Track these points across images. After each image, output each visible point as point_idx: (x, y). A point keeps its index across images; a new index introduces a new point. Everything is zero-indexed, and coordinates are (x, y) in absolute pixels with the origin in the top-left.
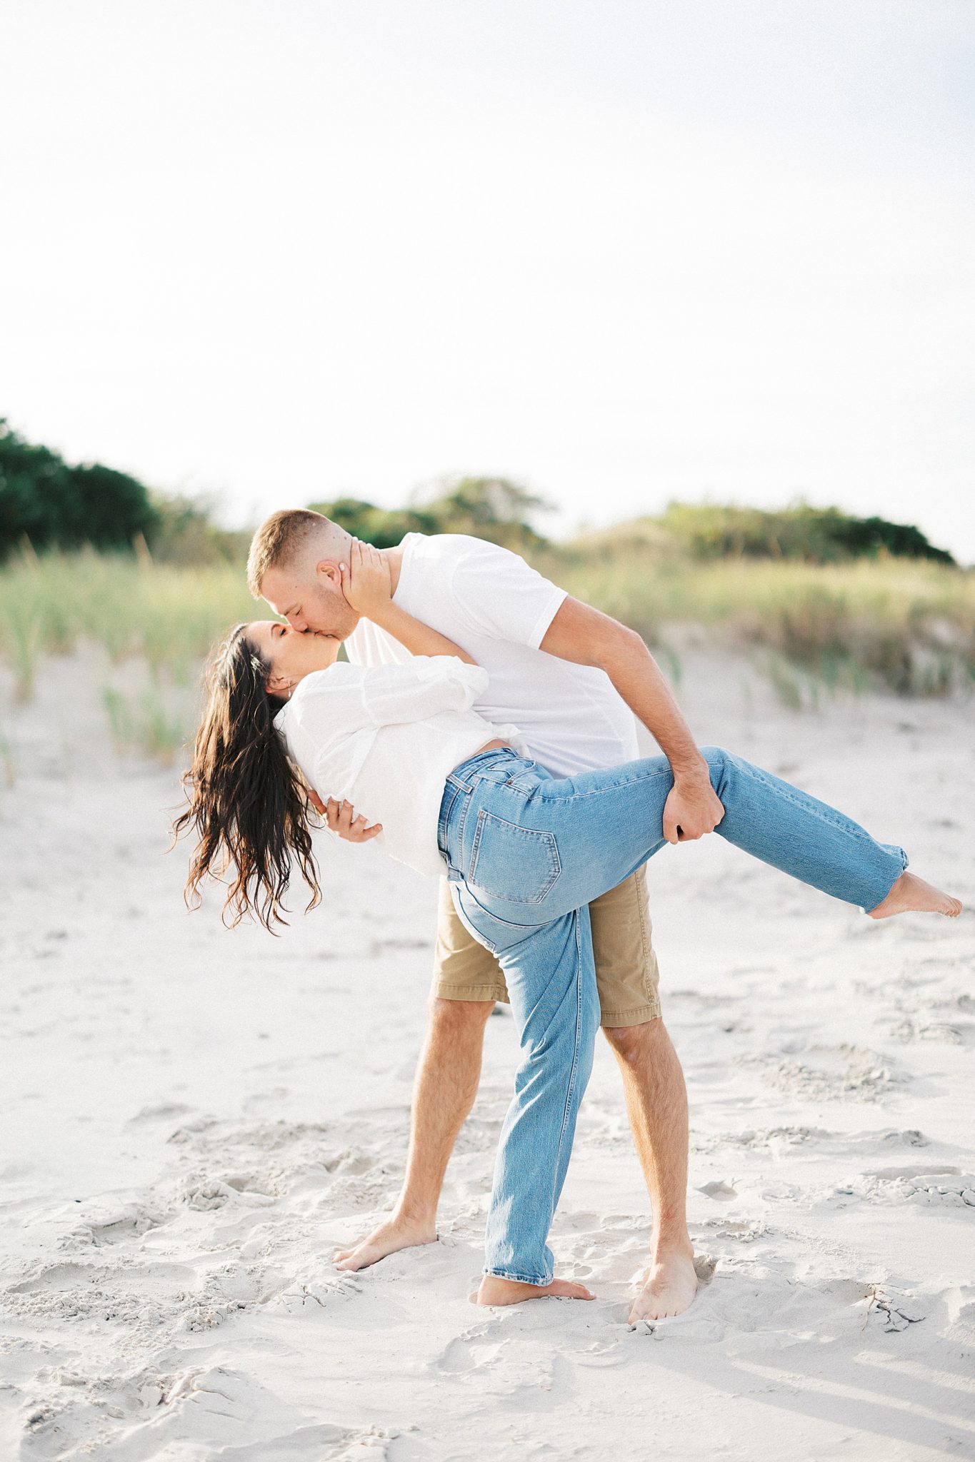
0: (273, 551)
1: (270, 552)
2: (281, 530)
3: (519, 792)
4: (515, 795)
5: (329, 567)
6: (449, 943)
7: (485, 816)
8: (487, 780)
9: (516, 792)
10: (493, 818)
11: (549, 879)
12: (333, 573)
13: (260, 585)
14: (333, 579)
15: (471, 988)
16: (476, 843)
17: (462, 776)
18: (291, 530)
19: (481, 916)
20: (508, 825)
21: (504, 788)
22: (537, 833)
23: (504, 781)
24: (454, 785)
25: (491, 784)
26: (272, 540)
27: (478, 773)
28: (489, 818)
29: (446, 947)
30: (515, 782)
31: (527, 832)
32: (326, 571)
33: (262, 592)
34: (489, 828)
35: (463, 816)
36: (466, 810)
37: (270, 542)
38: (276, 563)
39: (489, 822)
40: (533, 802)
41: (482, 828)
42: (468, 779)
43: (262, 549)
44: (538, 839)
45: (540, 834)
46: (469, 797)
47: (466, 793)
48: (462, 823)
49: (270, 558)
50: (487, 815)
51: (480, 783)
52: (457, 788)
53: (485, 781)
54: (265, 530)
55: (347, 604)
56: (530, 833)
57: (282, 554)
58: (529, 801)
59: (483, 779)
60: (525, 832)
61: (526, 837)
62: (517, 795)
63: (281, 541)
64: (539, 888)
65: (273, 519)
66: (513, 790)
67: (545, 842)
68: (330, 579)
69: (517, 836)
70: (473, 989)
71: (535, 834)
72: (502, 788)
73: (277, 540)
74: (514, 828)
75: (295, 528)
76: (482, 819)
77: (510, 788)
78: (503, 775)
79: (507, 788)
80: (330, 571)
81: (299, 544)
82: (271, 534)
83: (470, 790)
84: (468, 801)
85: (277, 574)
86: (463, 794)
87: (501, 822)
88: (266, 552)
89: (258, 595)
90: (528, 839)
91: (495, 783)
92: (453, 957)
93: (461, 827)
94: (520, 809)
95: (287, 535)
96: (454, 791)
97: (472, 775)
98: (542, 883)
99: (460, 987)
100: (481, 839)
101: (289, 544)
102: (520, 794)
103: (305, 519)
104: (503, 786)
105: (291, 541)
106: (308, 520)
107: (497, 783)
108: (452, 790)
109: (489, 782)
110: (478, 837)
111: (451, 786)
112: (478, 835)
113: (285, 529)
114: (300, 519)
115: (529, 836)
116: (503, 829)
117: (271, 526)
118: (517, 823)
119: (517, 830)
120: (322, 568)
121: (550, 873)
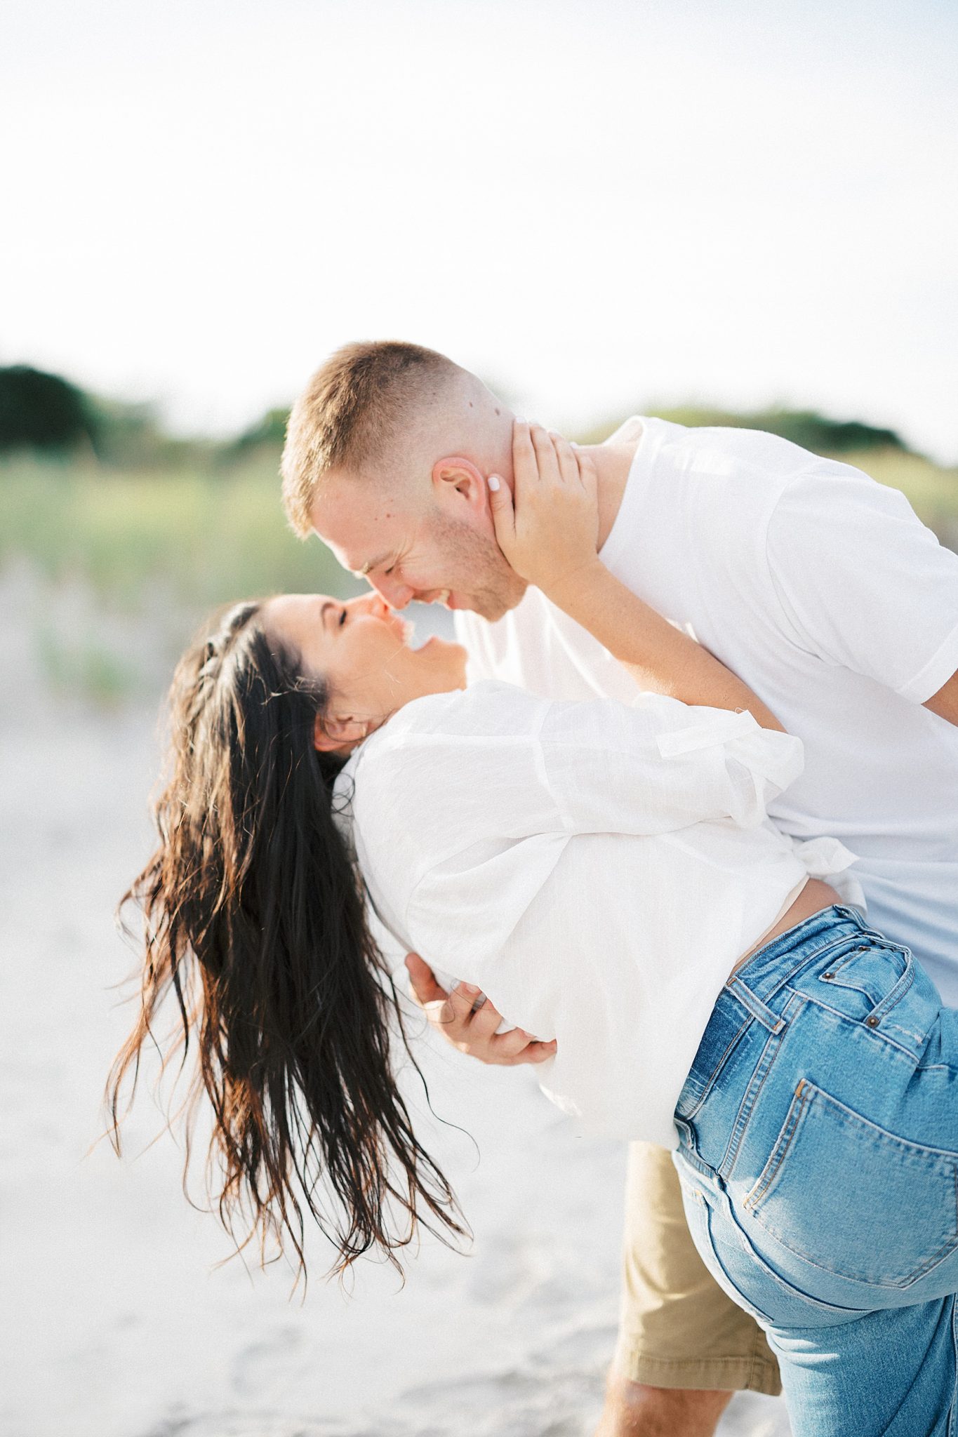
0: (334, 434)
1: (328, 436)
2: (354, 386)
3: (897, 1050)
4: (885, 1057)
5: (461, 471)
6: (658, 1275)
7: (810, 1096)
8: (821, 1009)
9: (888, 1048)
10: (829, 1102)
11: (939, 1248)
12: (467, 482)
13: (308, 506)
14: (467, 496)
15: (703, 1364)
16: (781, 1148)
17: (762, 987)
18: (374, 387)
19: (757, 1276)
20: (864, 1125)
21: (861, 1036)
22: (931, 1153)
23: (861, 1015)
24: (741, 1007)
25: (830, 1021)
26: (333, 408)
27: (798, 982)
28: (819, 1100)
29: (650, 1282)
30: (883, 1021)
31: (908, 1148)
32: (451, 480)
33: (313, 524)
34: (815, 1122)
35: (758, 1082)
36: (767, 1071)
37: (328, 414)
38: (342, 461)
39: (818, 1110)
40: (926, 1077)
41: (801, 1120)
42: (775, 996)
43: (311, 427)
44: (931, 1165)
45: (938, 1155)
46: (775, 1043)
47: (768, 1033)
48: (752, 1096)
49: (329, 449)
50: (817, 1093)
51: (804, 1012)
52: (748, 1015)
53: (815, 1009)
54: (317, 388)
55: (497, 555)
56: (913, 1152)
57: (355, 440)
58: (919, 1072)
59: (810, 1003)
60: (902, 1148)
61: (903, 1159)
62: (892, 1058)
63: (353, 413)
64: (911, 1263)
65: (336, 362)
66: (881, 1044)
67: (947, 1173)
68: (461, 496)
69: (884, 1152)
70: (707, 1367)
71: (925, 1154)
72: (855, 1035)
73: (344, 409)
74: (877, 1135)
75: (383, 382)
76: (802, 1099)
77: (874, 1036)
78: (857, 1002)
79: (868, 1036)
80: (460, 479)
81: (392, 417)
82: (331, 396)
83: (780, 1028)
84: (772, 1052)
85: (345, 485)
86: (761, 1032)
87: (847, 1115)
88: (319, 436)
89: (306, 529)
90: (907, 1162)
91: (839, 1021)
92: (669, 1308)
93: (749, 1104)
94: (895, 1092)
95: (367, 397)
96: (743, 1022)
97: (783, 988)
98: (921, 1253)
99: (682, 1363)
100: (794, 1142)
101: (369, 418)
102: (898, 1056)
103: (406, 362)
104: (858, 1030)
105: (374, 411)
106: (412, 365)
107: (844, 1021)
108: (737, 1017)
109: (824, 1016)
110: (787, 1137)
111: (735, 1007)
112: (788, 1132)
113: (363, 384)
114: (397, 361)
115: (911, 1158)
116: (851, 1132)
117: (331, 376)
118: (886, 1123)
119: (885, 1140)
120: (444, 472)
121: (944, 1237)
